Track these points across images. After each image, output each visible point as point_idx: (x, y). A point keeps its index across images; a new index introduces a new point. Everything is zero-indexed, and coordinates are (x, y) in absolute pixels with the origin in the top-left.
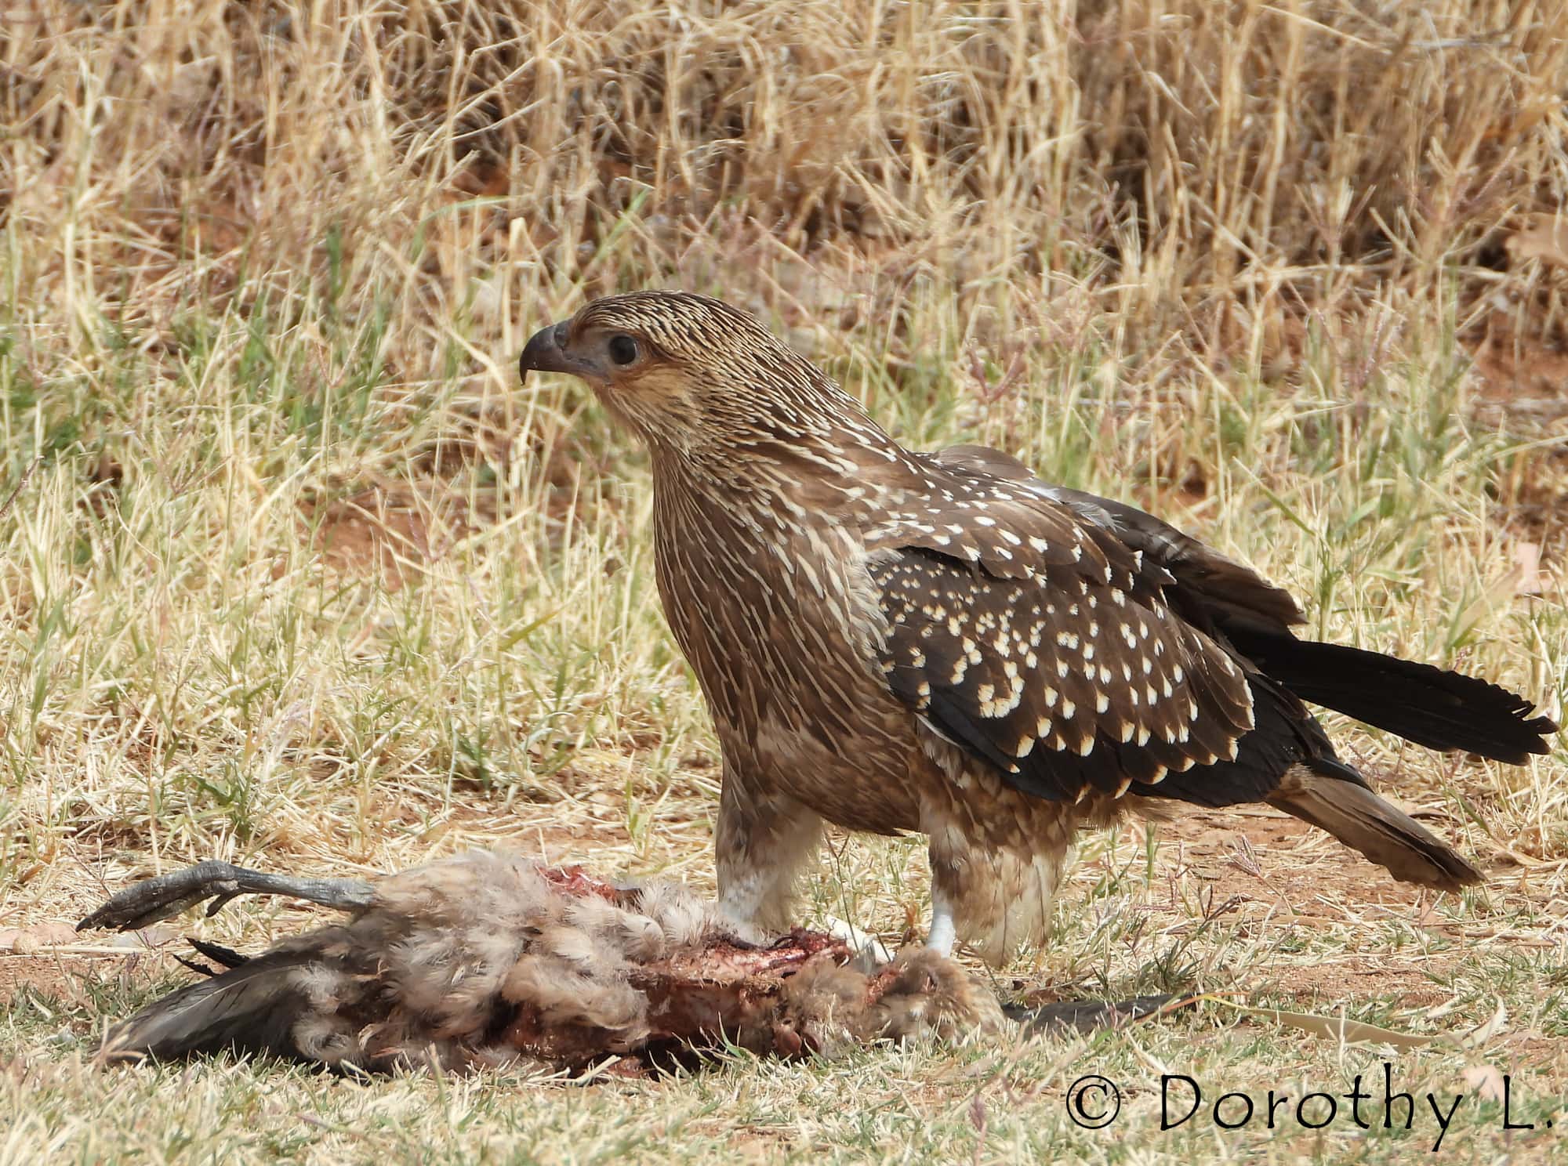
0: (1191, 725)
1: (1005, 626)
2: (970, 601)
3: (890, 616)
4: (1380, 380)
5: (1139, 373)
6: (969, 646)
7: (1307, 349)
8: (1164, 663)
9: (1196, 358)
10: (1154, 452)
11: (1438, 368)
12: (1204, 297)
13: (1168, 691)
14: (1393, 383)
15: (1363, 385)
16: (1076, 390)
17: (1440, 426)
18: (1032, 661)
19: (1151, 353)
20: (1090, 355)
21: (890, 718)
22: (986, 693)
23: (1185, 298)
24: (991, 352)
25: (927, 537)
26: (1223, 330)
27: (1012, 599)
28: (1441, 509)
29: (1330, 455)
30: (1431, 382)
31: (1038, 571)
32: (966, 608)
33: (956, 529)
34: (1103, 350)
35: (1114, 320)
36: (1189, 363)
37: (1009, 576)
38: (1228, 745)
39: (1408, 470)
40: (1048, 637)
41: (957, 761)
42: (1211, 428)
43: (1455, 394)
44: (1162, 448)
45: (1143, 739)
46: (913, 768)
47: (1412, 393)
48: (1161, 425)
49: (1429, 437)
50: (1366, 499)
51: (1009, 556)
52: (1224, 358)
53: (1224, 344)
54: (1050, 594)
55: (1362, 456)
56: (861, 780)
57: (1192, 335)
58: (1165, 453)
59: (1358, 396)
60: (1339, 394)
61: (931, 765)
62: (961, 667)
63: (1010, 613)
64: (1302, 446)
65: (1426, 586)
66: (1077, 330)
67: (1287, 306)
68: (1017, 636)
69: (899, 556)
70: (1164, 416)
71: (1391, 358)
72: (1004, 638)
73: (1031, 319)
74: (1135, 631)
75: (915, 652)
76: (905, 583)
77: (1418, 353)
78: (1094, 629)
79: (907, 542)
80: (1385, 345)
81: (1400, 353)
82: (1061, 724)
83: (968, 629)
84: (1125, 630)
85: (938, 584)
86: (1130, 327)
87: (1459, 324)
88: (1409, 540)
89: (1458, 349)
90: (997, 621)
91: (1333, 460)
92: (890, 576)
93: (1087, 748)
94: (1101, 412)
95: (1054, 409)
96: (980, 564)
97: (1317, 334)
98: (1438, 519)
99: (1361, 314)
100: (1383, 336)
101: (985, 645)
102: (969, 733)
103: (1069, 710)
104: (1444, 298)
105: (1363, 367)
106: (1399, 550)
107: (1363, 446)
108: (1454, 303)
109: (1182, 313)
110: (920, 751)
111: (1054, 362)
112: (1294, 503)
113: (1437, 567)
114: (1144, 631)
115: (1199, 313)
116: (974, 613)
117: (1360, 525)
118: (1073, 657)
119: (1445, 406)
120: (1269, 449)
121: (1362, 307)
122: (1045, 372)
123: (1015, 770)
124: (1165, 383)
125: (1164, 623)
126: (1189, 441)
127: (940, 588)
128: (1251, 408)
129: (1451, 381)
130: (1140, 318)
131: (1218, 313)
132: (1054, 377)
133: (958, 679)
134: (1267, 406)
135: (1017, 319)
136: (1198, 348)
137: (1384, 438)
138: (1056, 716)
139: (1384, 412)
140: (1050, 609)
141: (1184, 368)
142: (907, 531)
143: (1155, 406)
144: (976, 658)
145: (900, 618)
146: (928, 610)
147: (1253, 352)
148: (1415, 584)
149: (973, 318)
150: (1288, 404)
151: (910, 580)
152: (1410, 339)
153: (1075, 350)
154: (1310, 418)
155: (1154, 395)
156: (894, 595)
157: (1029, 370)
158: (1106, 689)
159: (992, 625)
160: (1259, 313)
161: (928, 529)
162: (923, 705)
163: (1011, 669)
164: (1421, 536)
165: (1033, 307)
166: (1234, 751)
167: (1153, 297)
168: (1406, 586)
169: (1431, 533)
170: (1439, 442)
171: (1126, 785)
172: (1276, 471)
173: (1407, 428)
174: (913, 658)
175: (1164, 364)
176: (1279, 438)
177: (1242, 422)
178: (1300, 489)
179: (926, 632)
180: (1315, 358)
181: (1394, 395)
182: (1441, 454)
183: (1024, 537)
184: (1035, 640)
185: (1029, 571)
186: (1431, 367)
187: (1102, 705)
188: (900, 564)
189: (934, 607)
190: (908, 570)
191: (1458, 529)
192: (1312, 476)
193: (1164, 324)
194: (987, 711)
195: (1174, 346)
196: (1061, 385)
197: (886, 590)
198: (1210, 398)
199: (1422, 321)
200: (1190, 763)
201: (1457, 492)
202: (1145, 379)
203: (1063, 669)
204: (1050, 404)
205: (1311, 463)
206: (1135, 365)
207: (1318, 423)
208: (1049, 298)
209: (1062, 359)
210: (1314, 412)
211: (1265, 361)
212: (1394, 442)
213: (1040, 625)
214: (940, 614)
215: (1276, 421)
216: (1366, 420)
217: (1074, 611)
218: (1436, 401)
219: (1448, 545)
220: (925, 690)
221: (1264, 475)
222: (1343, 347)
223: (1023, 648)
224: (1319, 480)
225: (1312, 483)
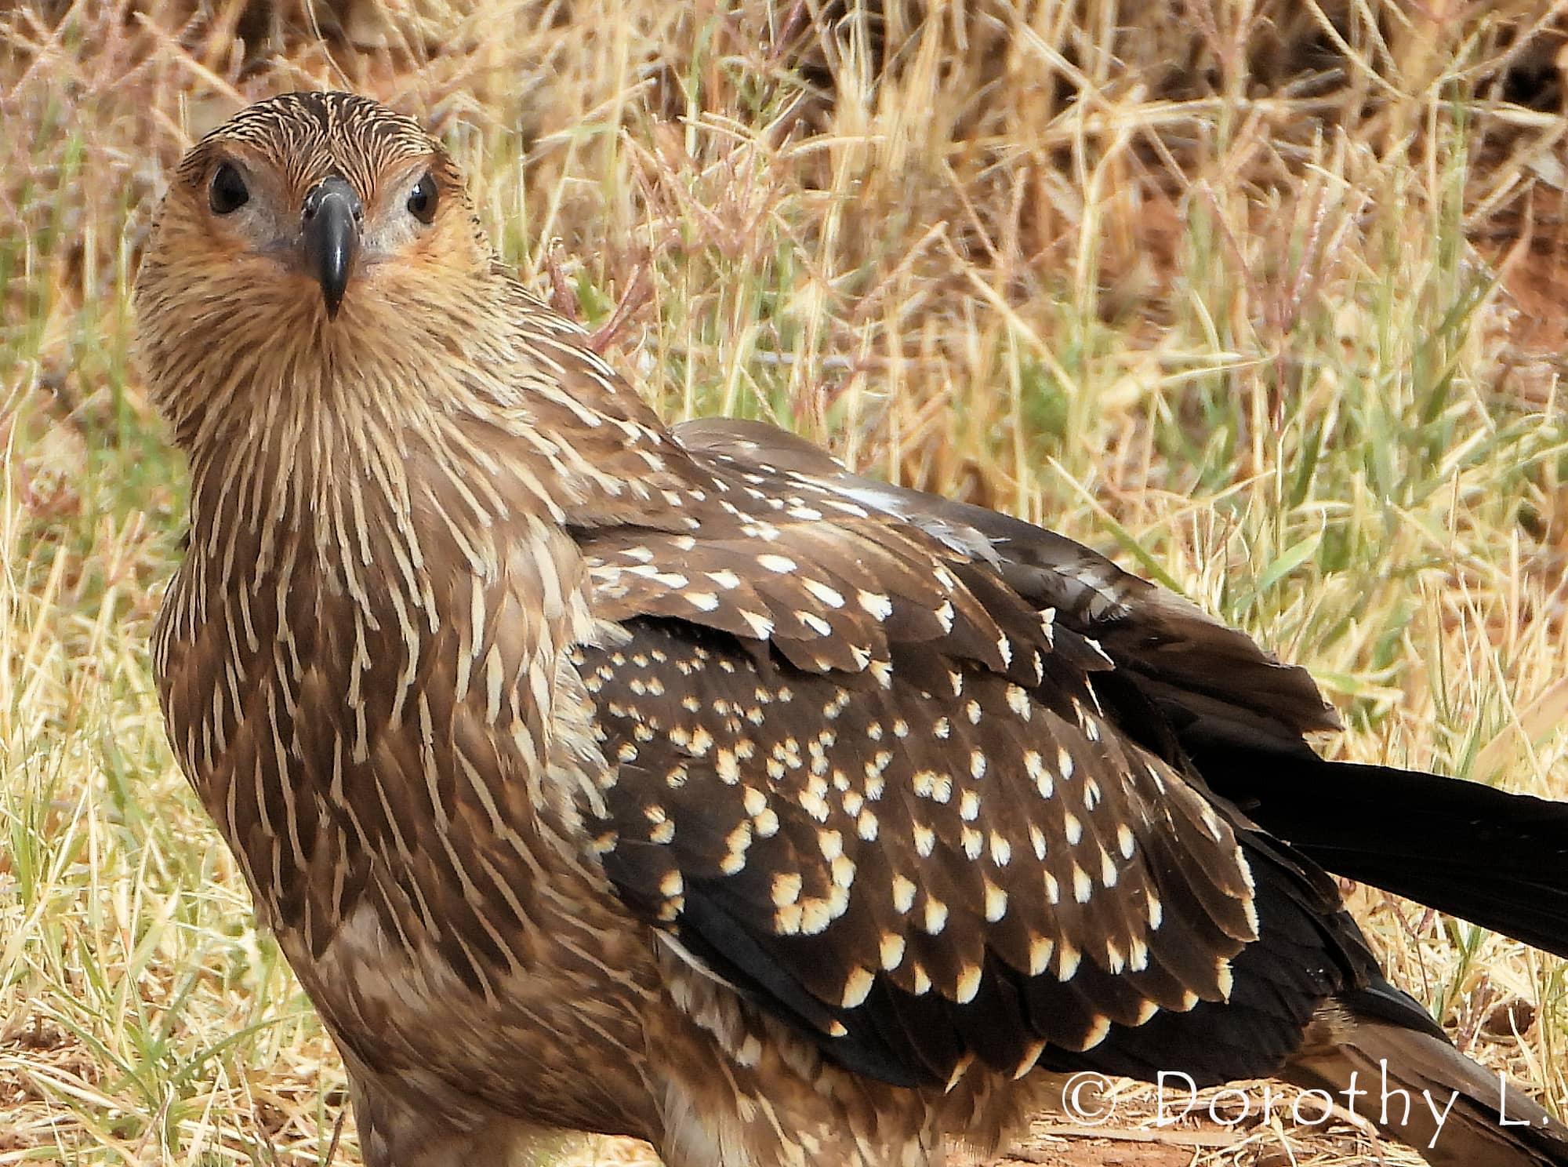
0: (1152, 938)
1: (820, 763)
2: (755, 716)
3: (609, 750)
4: (1321, 315)
5: (866, 303)
6: (755, 802)
7: (1186, 255)
8: (1101, 823)
9: (974, 275)
10: (897, 452)
11: (1430, 293)
12: (991, 160)
13: (1110, 875)
14: (1346, 319)
15: (1290, 326)
16: (748, 336)
17: (1434, 402)
18: (868, 827)
19: (891, 264)
20: (776, 271)
21: (611, 939)
22: (786, 889)
23: (955, 162)
24: (589, 264)
25: (674, 597)
26: (1026, 222)
27: (830, 711)
28: (1435, 558)
29: (1228, 456)
30: (1418, 318)
31: (876, 656)
32: (750, 732)
33: (727, 580)
34: (798, 261)
35: (822, 204)
36: (962, 284)
37: (825, 667)
38: (1215, 973)
39: (1372, 483)
40: (897, 781)
41: (733, 1016)
42: (1004, 405)
43: (1462, 340)
44: (912, 443)
45: (1068, 969)
46: (655, 1028)
47: (1381, 336)
48: (909, 402)
49: (1414, 421)
50: (1295, 538)
51: (824, 629)
52: (1027, 273)
53: (1028, 248)
54: (900, 702)
55: (1289, 459)
56: (552, 1052)
57: (969, 232)
58: (917, 454)
59: (1279, 346)
60: (1244, 339)
61: (684, 1024)
62: (740, 841)
63: (827, 738)
64: (1175, 440)
65: (1408, 703)
66: (750, 223)
67: (1149, 178)
68: (841, 782)
69: (625, 635)
70: (916, 383)
71: (1341, 272)
72: (818, 786)
73: (667, 202)
74: (1051, 765)
75: (656, 815)
76: (637, 687)
77: (1394, 264)
78: (978, 764)
79: (637, 607)
80: (1332, 248)
81: (1358, 263)
82: (920, 944)
83: (753, 771)
84: (1033, 763)
85: (698, 686)
86: (851, 217)
87: (1469, 209)
88: (1375, 616)
89: (1467, 255)
90: (805, 755)
91: (1233, 468)
92: (608, 674)
93: (968, 988)
94: (796, 375)
95: (708, 372)
96: (774, 648)
97: (1203, 229)
98: (1432, 577)
99: (1285, 191)
100: (1327, 232)
101: (784, 803)
102: (755, 963)
103: (936, 918)
104: (1440, 161)
105: (1289, 290)
106: (1357, 636)
107: (1290, 439)
108: (1459, 170)
109: (950, 189)
110: (667, 997)
111: (708, 281)
112: (1160, 547)
113: (1429, 666)
114: (1066, 765)
115: (983, 192)
116: (763, 739)
117: (1283, 588)
118: (943, 817)
119: (1444, 367)
120: (1112, 446)
121: (1288, 177)
122: (694, 302)
123: (839, 1031)
124: (916, 321)
125: (1099, 747)
126: (962, 430)
127: (700, 695)
128: (1078, 368)
129: (1455, 316)
130: (869, 199)
131: (1018, 193)
132: (708, 309)
133: (734, 864)
134: (1109, 363)
135: (639, 203)
136: (980, 256)
137: (1330, 423)
138: (913, 930)
139: (1328, 375)
140: (901, 729)
141: (952, 294)
142: (638, 586)
143: (897, 364)
144: (769, 824)
145: (628, 753)
146: (678, 737)
147: (1083, 263)
148: (1387, 699)
149: (555, 203)
150: (1149, 359)
151: (645, 681)
152: (1377, 236)
153: (746, 261)
154: (1191, 384)
155: (894, 342)
156: (615, 710)
157: (659, 299)
158: (1002, 877)
159: (795, 763)
160: (1093, 188)
161: (676, 581)
162: (669, 913)
163: (831, 845)
164: (1399, 608)
165: (668, 178)
166: (1226, 983)
167: (895, 161)
168: (1370, 705)
169: (1416, 602)
170: (1432, 430)
171: (1036, 1053)
172: (1126, 488)
173: (1371, 405)
174: (652, 826)
175: (915, 285)
176: (1131, 426)
177: (1059, 392)
178: (1173, 520)
179: (676, 778)
180: (1201, 274)
181: (1347, 342)
182: (1435, 455)
183: (849, 592)
184: (874, 789)
185: (860, 657)
186: (1417, 289)
187: (996, 906)
188: (626, 651)
189: (690, 731)
190: (641, 661)
191: (1466, 595)
192: (1194, 494)
193: (915, 211)
194: (788, 923)
195: (933, 250)
196: (721, 326)
197: (601, 701)
198: (1000, 349)
199: (1401, 203)
200: (1149, 1010)
201: (1463, 526)
202: (879, 315)
203: (924, 840)
204: (701, 361)
205: (1193, 473)
206: (860, 289)
207: (1205, 397)
208: (700, 165)
209: (724, 278)
210: (1197, 373)
211: (1105, 278)
212: (1347, 431)
213: (883, 759)
214: (701, 743)
215: (1127, 391)
216: (1296, 392)
217: (942, 731)
218: (1426, 353)
219: (1450, 625)
220: (673, 886)
221: (1103, 494)
222: (1252, 254)
223: (852, 804)
224: (1208, 502)
225: (1193, 509)
